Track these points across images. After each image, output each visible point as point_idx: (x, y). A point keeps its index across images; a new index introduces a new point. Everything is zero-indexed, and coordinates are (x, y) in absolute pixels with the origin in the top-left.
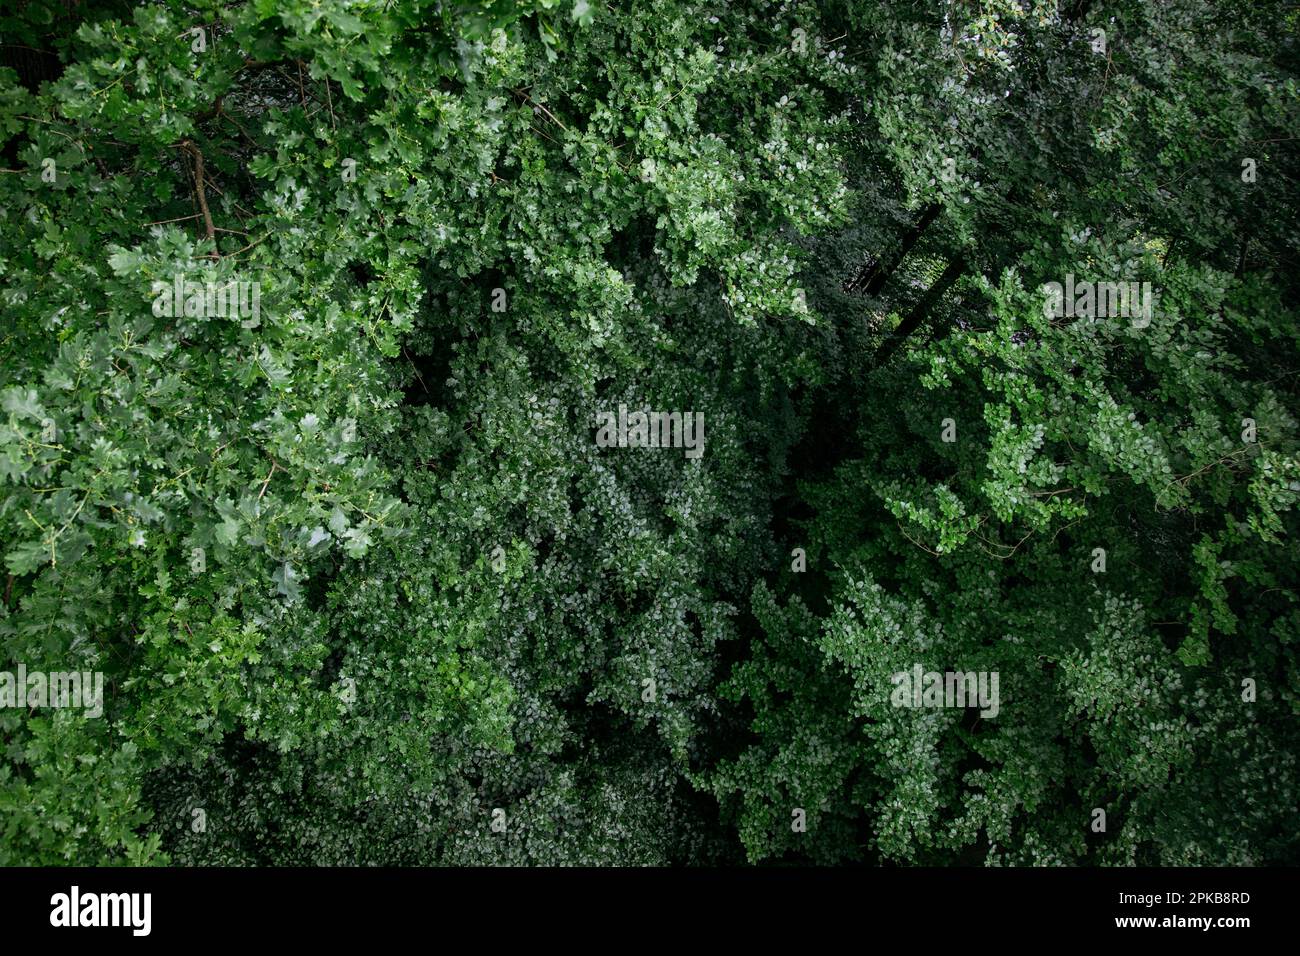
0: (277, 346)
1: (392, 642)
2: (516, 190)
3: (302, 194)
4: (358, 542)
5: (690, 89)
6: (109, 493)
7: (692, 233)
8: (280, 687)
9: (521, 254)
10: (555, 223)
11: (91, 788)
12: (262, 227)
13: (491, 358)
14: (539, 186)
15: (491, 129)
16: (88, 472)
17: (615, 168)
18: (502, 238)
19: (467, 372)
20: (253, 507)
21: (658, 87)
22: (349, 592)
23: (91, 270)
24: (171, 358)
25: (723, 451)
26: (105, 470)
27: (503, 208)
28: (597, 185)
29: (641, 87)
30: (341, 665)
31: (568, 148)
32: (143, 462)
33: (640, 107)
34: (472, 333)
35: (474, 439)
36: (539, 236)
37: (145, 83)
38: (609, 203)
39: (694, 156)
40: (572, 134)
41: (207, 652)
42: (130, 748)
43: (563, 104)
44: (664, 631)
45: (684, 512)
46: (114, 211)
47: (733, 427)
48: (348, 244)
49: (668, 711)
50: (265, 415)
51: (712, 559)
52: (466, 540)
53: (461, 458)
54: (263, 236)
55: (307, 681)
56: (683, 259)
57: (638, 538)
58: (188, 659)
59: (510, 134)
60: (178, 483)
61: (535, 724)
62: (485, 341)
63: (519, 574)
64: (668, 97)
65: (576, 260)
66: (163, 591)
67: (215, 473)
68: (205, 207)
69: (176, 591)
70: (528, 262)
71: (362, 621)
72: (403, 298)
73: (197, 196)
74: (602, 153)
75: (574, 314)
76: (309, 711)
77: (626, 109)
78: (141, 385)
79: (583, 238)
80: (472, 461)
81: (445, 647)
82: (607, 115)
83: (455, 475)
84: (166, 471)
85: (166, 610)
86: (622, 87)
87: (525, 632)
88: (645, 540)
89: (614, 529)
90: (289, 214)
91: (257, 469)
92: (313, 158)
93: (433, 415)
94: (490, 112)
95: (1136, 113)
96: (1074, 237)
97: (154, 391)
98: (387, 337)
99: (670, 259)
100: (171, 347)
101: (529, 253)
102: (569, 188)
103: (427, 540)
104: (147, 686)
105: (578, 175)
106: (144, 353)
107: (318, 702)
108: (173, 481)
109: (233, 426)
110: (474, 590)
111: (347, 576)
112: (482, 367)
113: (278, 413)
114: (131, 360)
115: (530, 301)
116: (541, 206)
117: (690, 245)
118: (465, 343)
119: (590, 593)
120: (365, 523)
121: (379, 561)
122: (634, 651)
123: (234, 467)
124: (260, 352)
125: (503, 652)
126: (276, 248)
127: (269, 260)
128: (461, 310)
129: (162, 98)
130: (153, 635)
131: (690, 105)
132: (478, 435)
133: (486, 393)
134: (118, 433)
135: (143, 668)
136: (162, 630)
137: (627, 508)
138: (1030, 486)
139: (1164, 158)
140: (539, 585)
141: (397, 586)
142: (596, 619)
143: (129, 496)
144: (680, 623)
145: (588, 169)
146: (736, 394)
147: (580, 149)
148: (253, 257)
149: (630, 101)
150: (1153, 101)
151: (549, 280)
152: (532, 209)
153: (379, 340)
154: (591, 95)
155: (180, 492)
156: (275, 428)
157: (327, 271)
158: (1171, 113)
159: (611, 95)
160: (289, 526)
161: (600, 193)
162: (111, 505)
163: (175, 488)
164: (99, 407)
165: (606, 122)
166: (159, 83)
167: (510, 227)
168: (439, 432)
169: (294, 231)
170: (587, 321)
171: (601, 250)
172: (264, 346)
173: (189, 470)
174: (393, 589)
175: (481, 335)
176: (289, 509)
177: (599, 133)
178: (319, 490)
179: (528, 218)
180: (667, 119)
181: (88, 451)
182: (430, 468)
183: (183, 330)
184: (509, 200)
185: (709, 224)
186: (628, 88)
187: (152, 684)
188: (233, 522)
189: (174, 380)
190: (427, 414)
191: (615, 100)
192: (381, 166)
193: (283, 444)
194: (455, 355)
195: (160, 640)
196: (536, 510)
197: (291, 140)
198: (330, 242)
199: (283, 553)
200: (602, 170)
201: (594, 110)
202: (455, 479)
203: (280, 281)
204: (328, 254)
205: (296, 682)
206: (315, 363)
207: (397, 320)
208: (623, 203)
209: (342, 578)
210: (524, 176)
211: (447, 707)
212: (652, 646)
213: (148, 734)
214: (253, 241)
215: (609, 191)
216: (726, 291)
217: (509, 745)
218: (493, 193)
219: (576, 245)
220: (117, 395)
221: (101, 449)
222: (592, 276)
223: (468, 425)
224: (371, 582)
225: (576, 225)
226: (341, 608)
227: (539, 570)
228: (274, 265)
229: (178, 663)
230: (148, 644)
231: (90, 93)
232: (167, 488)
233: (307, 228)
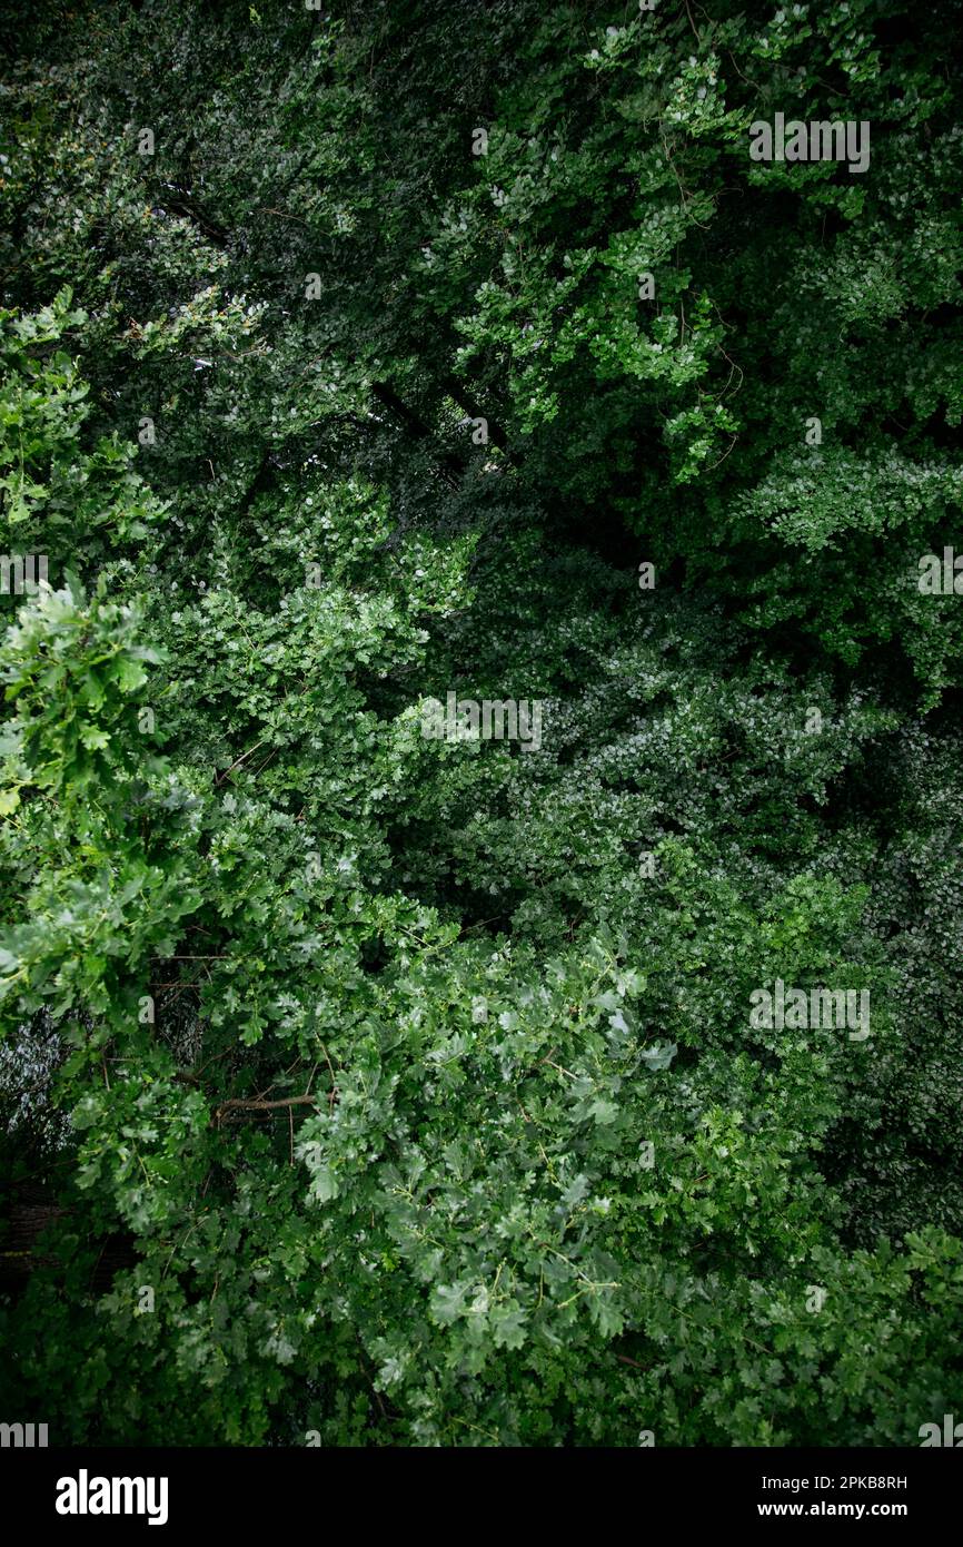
0: (428, 1045)
1: (742, 988)
2: (314, 798)
3: (285, 1000)
4: (631, 982)
5: (241, 617)
6: (553, 1226)
7: (378, 628)
8: (772, 1107)
9: (377, 803)
10: (350, 765)
11: (851, 1295)
12: (311, 1042)
13: (473, 847)
14: (313, 775)
15: (253, 811)
16: (529, 1246)
17: (304, 698)
18: (359, 819)
19: (484, 873)
20: (583, 1086)
21: (234, 646)
22: (687, 1022)
23: (327, 1223)
24: (426, 1151)
25: (596, 632)
26: (529, 1227)
27: (329, 813)
28: (319, 718)
29: (232, 663)
30: (761, 1045)
31: (279, 740)
32: (527, 1192)
33: (251, 666)
34: (447, 863)
35: (551, 879)
36: (363, 782)
37: (148, 1134)
38: (337, 707)
39: (306, 620)
40: (266, 735)
41: (728, 1161)
42: (817, 1253)
43: (236, 742)
44: (766, 717)
45: (652, 682)
46: (271, 1194)
47: (575, 620)
48: (341, 964)
49: (848, 725)
50: (498, 1065)
51: (704, 661)
52: (651, 900)
53: (570, 894)
54: (319, 1043)
55: (770, 1079)
56: (402, 642)
57: (670, 730)
58: (732, 1180)
59: (259, 794)
60: (552, 1160)
61: (844, 861)
62: (457, 851)
63: (689, 852)
64: (245, 640)
65: (390, 749)
66: (662, 1201)
67: (547, 1121)
68: (284, 1102)
69: (662, 1187)
70: (386, 797)
71: (718, 1017)
72: (403, 914)
73: (271, 1110)
74: (289, 709)
75: (442, 758)
76: (800, 1081)
77: (251, 680)
78: (449, 1184)
79: (370, 741)
80: (575, 884)
81: (755, 942)
82: (253, 699)
83: (586, 903)
84: (540, 1171)
85: (682, 1199)
86: (229, 680)
87: (750, 857)
88: (673, 724)
89: (659, 753)
90: (301, 1014)
91: (548, 1079)
92: (254, 981)
93: (523, 916)
94: (236, 810)
95: (321, 187)
96: (429, 264)
97: (457, 1172)
98: (440, 934)
99: (402, 654)
100: (416, 1150)
101: (376, 794)
102: (318, 745)
103: (647, 940)
104: (757, 1230)
105: (307, 735)
106: (418, 1177)
107: (793, 1071)
108: (550, 1166)
109: (503, 1098)
110: (700, 899)
111: (672, 1023)
112: (482, 856)
113: (497, 1049)
114: (423, 1191)
115: (424, 803)
116: (333, 776)
117: (390, 634)
118: (457, 871)
119: (718, 786)
120: (613, 974)
121: (660, 988)
122: (781, 750)
123: (544, 1102)
124: (433, 1060)
125: (766, 882)
126: (332, 1033)
127: (344, 1042)
128: (422, 871)
129: (166, 1118)
130: (706, 1216)
131: (255, 618)
132: (549, 874)
133: (508, 857)
134: (494, 1210)
135: (737, 1233)
136: (702, 1205)
137: (641, 739)
138: (676, 343)
139: (368, 166)
140: (704, 835)
141: (688, 976)
142: (746, 783)
143: (558, 1209)
144: (761, 701)
145: (302, 724)
146: (542, 614)
147: (282, 729)
148: (339, 1058)
149: (244, 675)
150: (313, 171)
151: (406, 779)
152: (334, 786)
153: (442, 942)
154: (232, 713)
155: (562, 1160)
156: (510, 1053)
157: (364, 988)
158: (326, 153)
159: (235, 693)
160: (606, 1051)
161: (327, 716)
162: (564, 1226)
163: (557, 1165)
164: (465, 1227)
165: (260, 701)
166: (150, 1118)
167: (349, 809)
168: (539, 911)
169: (318, 1012)
170: (451, 745)
171: (384, 723)
172: (429, 1056)
173: (541, 1148)
174: (690, 980)
175: (450, 855)
176: (590, 1049)
177: (270, 709)
178: (575, 1019)
179: (344, 791)
180: (267, 643)
181: (509, 1241)
182: (576, 926)
183: (400, 1133)
184: (322, 806)
185: (371, 612)
186: (231, 675)
187: (754, 1224)
188: (595, 1106)
189: (450, 1151)
190: (520, 921)
191: (241, 689)
192: (273, 915)
193: (526, 1049)
194: (467, 883)
195: (710, 1208)
196: (631, 831)
197: (232, 1000)
198: (337, 981)
199: (633, 1059)
200: (305, 710)
201: (246, 711)
202: (591, 904)
203: (366, 1034)
204: (348, 985)
205: (770, 1090)
206: (452, 1008)
207: (425, 923)
208: (339, 694)
209: (672, 1028)
210: (302, 789)
211: (817, 946)
212: (779, 732)
213: (804, 1233)
214: (323, 1057)
215: (325, 706)
216: (439, 614)
217: (863, 891)
218: (313, 821)
219: (376, 748)
220: (455, 1207)
221: (508, 1228)
222: (407, 735)
223: (538, 883)
224: (680, 999)
225: (356, 744)
226: (703, 1033)
227: (689, 832)
228: (350, 1037)
229: (736, 1189)
230: (713, 1220)
231: (146, 1191)
232: (556, 1172)
233: (317, 999)
